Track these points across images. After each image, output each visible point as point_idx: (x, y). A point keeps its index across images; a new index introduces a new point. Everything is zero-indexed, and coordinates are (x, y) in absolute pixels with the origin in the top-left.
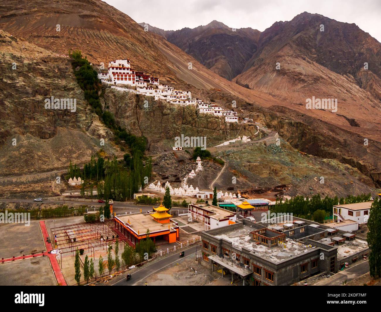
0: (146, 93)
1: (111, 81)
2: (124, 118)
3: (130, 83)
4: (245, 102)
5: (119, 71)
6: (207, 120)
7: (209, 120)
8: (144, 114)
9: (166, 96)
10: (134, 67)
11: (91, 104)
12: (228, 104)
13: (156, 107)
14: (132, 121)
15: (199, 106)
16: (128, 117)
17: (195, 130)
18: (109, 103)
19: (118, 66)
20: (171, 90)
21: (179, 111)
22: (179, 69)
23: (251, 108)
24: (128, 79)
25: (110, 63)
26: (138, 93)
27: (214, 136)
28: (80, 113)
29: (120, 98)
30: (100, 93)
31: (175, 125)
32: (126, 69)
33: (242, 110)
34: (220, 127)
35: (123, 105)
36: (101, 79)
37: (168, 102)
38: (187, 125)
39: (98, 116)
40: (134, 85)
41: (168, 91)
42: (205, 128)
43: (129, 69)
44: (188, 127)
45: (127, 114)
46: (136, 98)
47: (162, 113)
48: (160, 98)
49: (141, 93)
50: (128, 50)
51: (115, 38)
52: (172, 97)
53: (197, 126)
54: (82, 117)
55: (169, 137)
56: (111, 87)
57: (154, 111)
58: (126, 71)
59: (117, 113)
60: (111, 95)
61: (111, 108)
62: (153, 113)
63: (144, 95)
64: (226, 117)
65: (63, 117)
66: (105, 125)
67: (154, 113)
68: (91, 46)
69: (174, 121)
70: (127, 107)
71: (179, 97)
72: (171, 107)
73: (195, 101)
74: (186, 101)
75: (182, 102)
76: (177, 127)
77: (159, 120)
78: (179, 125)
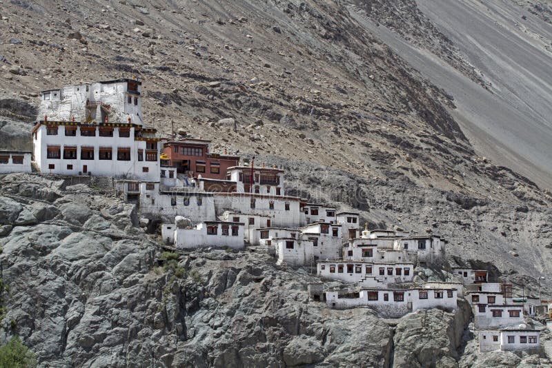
5: (79, 141)
10: (203, 91)
13: (250, 327)
15: (478, 315)
19: (80, 118)
20: (335, 233)
21: (365, 348)
22: (481, 67)
25: (47, 97)
32: (116, 132)
35: (89, 315)
37: (317, 297)
41: (322, 237)
43: (132, 130)
52: (341, 270)
58: (115, 142)
71: (376, 270)
72: (327, 324)
73: (455, 293)
74: (406, 294)
75: (386, 298)
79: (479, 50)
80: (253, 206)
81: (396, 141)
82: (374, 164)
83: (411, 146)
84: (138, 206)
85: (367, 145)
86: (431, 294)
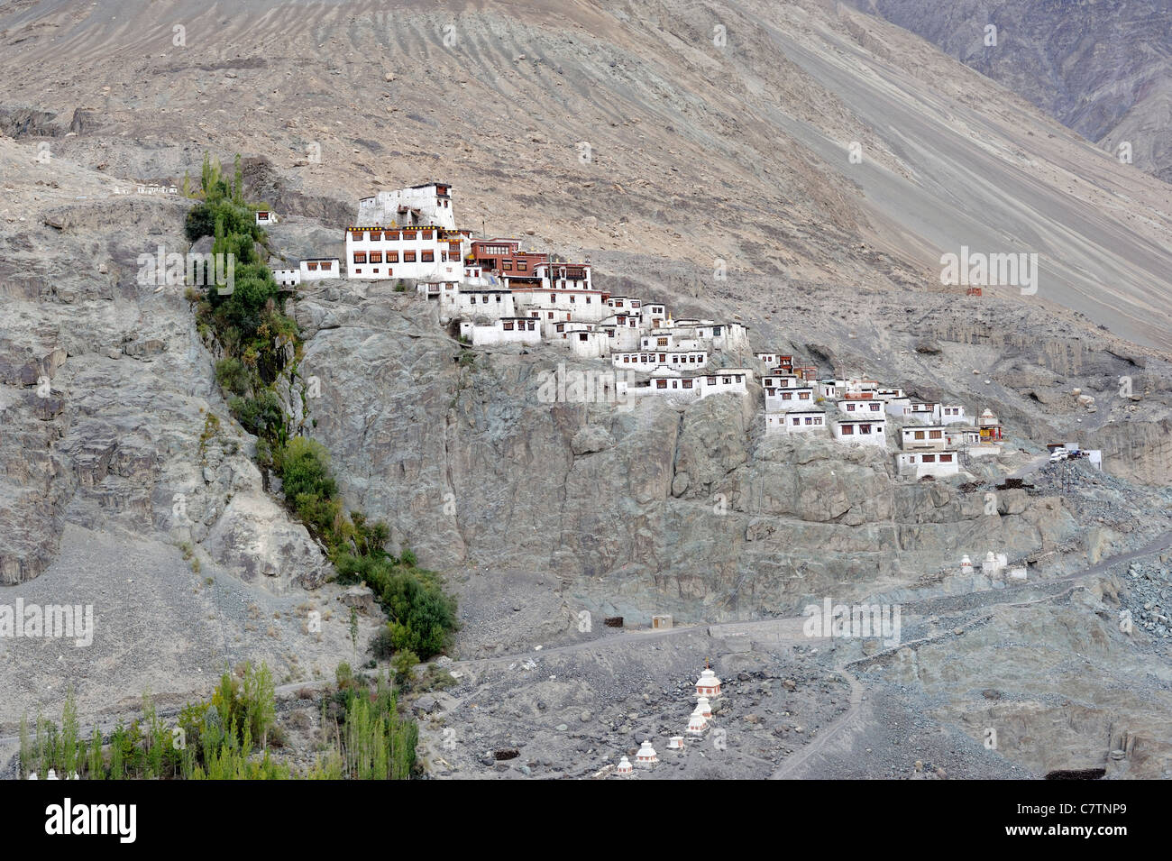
2: (385, 472)
4: (1107, 351)
6: (797, 474)
7: (807, 471)
12: (1010, 363)
13: (539, 418)
14: (423, 488)
16: (402, 470)
18: (320, 406)
20: (633, 324)
21: (652, 434)
27: (833, 557)
28: (178, 461)
31: (629, 504)
32: (419, 235)
33: (1083, 397)
34: (864, 508)
35: (387, 413)
38: (693, 499)
42: (787, 514)
43: (436, 232)
44: (697, 512)
45: (403, 455)
47: (568, 442)
50: (585, 94)
51: (530, 41)
52: (635, 359)
53: (743, 507)
54: (186, 477)
55: (598, 566)
56: (338, 326)
57: (529, 435)
59: (353, 451)
61: (328, 428)
62: (522, 446)
64: (901, 455)
65: (97, 479)
66: (286, 513)
67: (528, 446)
69: (628, 485)
71: (669, 358)
72: (617, 413)
73: (743, 378)
74: (694, 381)
75: (675, 386)
76: (641, 512)
77: (550, 480)
78: (649, 502)
80: (553, 299)
81: (771, 231)
82: (743, 255)
83: (787, 236)
84: (439, 304)
85: (738, 237)
86: (719, 380)
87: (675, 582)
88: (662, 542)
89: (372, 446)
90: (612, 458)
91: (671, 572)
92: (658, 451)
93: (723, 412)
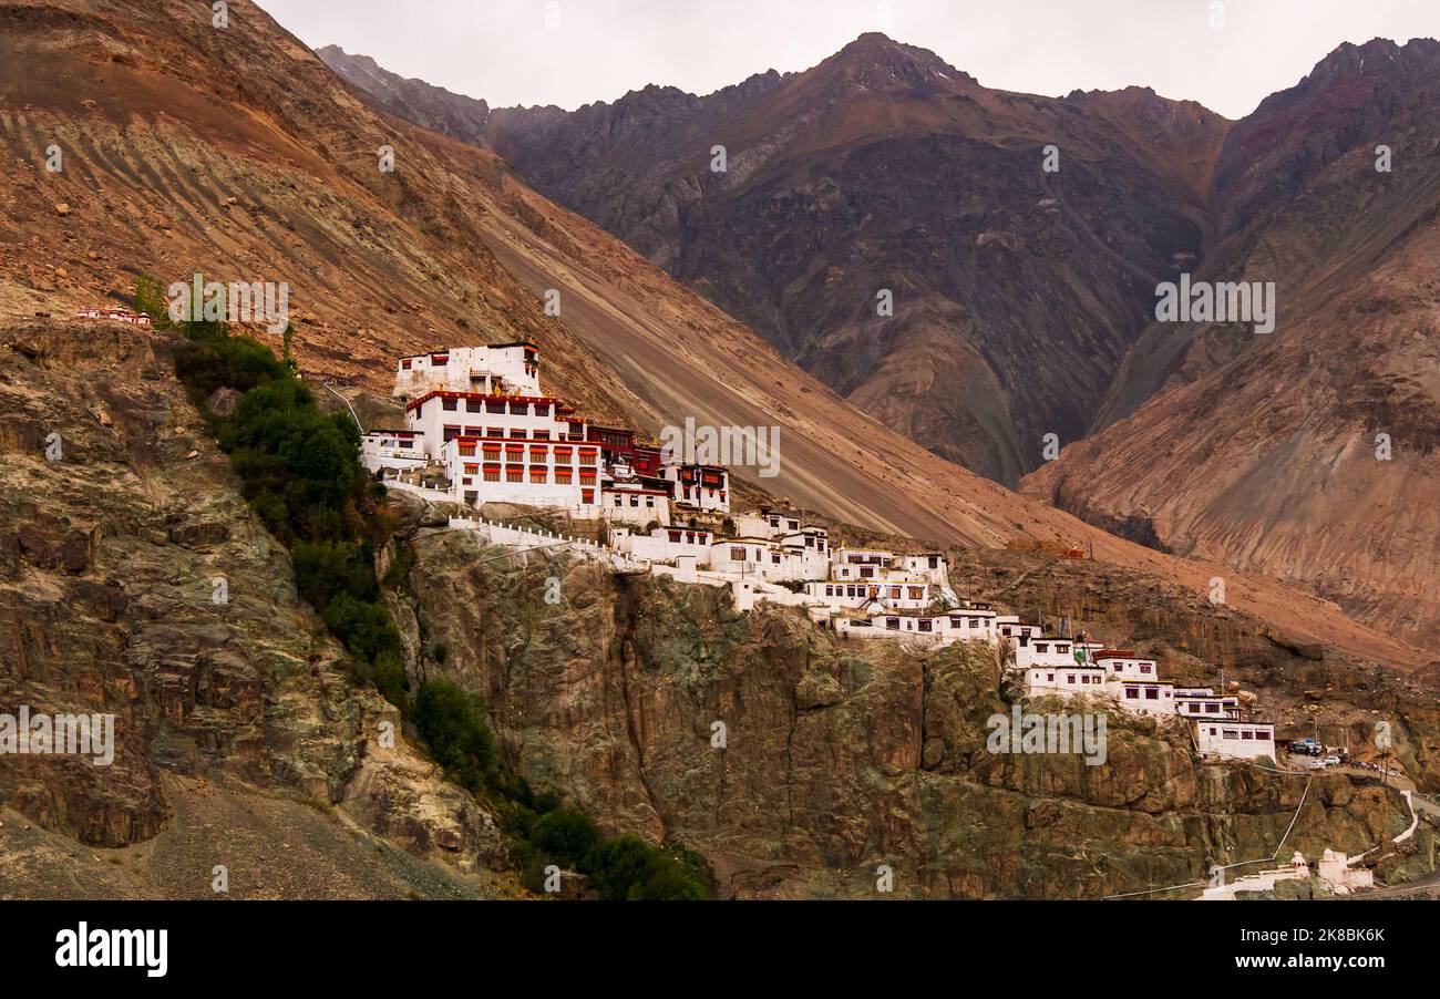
0: (673, 565)
1: (444, 482)
2: (544, 723)
3: (562, 496)
4: (1264, 636)
5: (484, 420)
8: (676, 703)
9: (797, 587)
11: (342, 634)
13: (748, 658)
14: (601, 745)
15: (1019, 650)
16: (569, 721)
17: (1006, 806)
18: (443, 630)
20: (821, 547)
21: (894, 687)
23: (1311, 675)
24: (551, 474)
25: (407, 365)
26: (621, 565)
27: (1134, 852)
28: (289, 690)
29: (517, 595)
30: (384, 561)
31: (873, 777)
32: (531, 408)
34: (1164, 791)
35: (538, 642)
36: (380, 474)
37: (822, 623)
38: (952, 773)
39: (394, 709)
40: (590, 513)
41: (807, 551)
42: (1068, 794)
43: (552, 407)
44: (959, 789)
45: (568, 700)
46: (614, 596)
47: (791, 692)
48: (770, 598)
49: (640, 567)
50: (337, 263)
51: (236, 179)
52: (840, 593)
53: (1018, 784)
54: (303, 712)
55: (843, 854)
56: (446, 524)
57: (738, 681)
58: (530, 422)
59: (497, 692)
60: (453, 575)
61: (458, 660)
62: (730, 695)
63: (665, 581)
64: (1200, 726)
65: (188, 709)
66: (440, 770)
67: (737, 695)
68: (92, 232)
69: (870, 750)
70: (560, 656)
71: (882, 592)
72: (843, 658)
73: (992, 621)
74: (934, 620)
75: (909, 626)
76: (891, 787)
77: (770, 742)
78: (900, 774)
79: (643, 377)
86: (965, 622)
87: (943, 878)
88: (923, 826)
89: (522, 687)
90: (847, 716)
91: (939, 865)
92: (906, 708)
93: (978, 663)
